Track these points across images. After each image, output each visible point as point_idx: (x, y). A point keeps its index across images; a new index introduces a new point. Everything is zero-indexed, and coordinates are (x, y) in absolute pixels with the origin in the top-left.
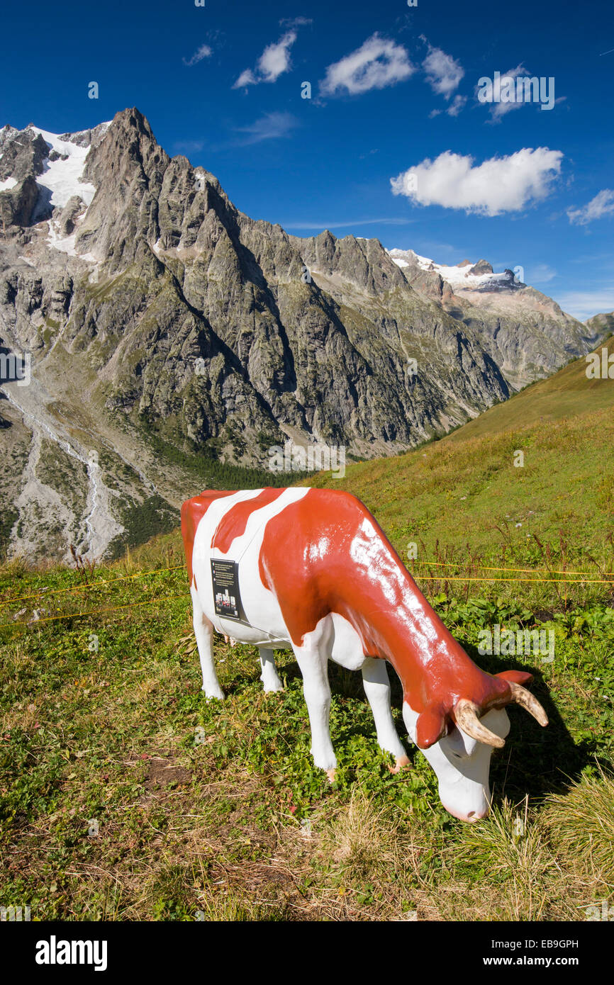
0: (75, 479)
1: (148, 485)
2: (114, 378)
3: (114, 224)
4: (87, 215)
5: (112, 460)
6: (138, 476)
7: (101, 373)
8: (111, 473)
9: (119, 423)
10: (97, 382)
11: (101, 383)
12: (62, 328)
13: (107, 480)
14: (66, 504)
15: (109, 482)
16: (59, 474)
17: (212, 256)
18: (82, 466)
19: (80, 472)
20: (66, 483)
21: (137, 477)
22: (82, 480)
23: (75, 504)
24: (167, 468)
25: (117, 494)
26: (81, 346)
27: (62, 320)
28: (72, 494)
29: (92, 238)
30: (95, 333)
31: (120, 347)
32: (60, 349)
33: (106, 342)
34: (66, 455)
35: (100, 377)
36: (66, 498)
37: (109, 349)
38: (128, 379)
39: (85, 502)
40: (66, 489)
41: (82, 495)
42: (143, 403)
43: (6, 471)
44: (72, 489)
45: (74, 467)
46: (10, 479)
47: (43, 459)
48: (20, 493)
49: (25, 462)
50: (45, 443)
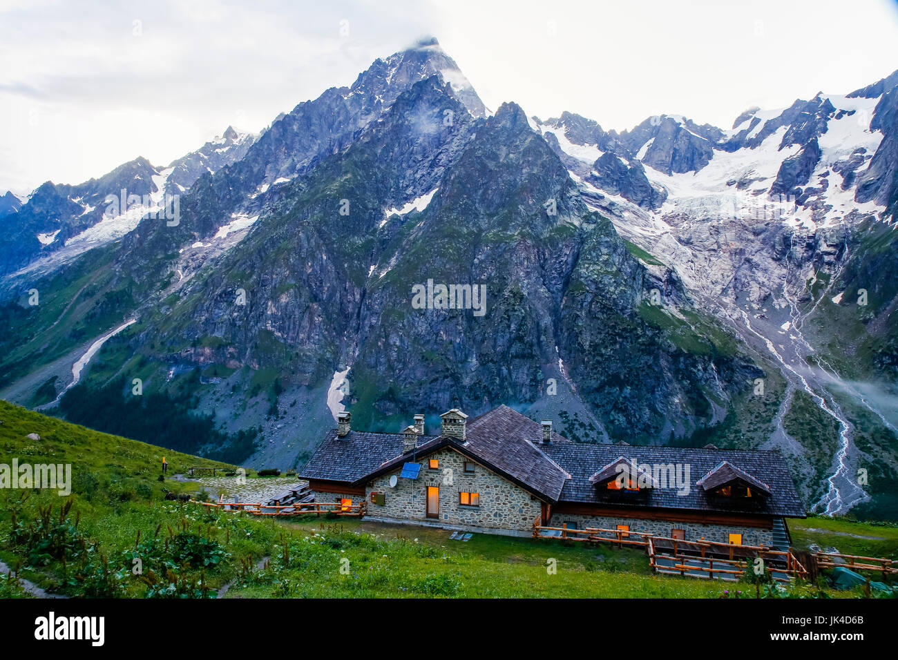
0: (824, 435)
2: (882, 333)
4: (871, 164)
5: (870, 421)
7: (870, 328)
8: (865, 435)
10: (863, 337)
11: (868, 337)
12: (832, 281)
13: (860, 441)
14: (809, 459)
15: (861, 444)
16: (807, 427)
18: (834, 423)
19: (831, 428)
20: (813, 437)
22: (831, 437)
23: (819, 461)
25: (871, 459)
27: (833, 272)
28: (818, 449)
29: (874, 188)
32: (827, 301)
33: (879, 294)
34: (819, 409)
35: (869, 331)
36: (810, 453)
39: (830, 460)
40: (811, 444)
41: (828, 452)
43: (756, 417)
44: (819, 444)
45: (825, 422)
46: (759, 425)
47: (793, 409)
48: (765, 439)
49: (775, 411)
50: (798, 394)
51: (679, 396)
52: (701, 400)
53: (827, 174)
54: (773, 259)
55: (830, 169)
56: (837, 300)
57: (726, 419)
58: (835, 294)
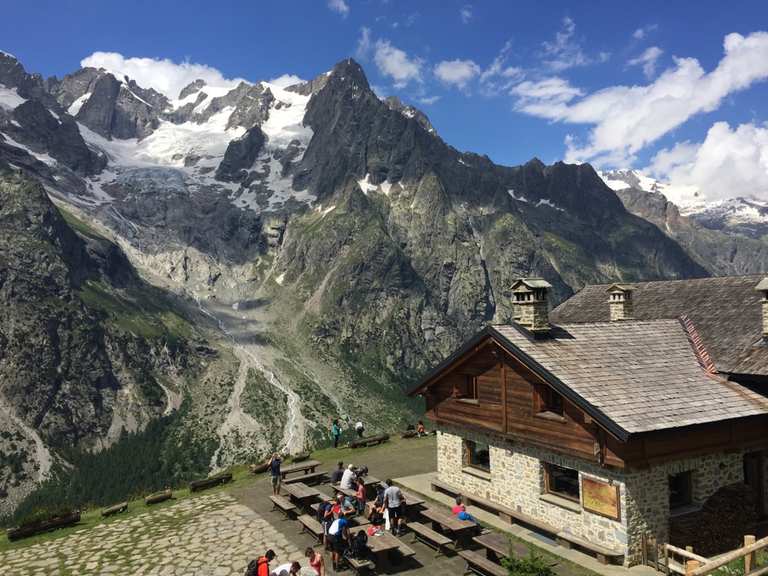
0: (276, 409)
1: (344, 417)
2: (317, 309)
3: (327, 164)
4: (305, 156)
5: (311, 391)
6: (334, 407)
7: (307, 305)
8: (309, 404)
9: (320, 353)
10: (302, 314)
11: (307, 314)
12: (275, 262)
13: (305, 410)
14: (264, 434)
15: (306, 413)
16: (260, 403)
17: (416, 190)
18: (282, 396)
19: (281, 401)
20: (267, 413)
21: (332, 408)
22: (282, 410)
23: (272, 434)
24: (364, 400)
25: (314, 425)
26: (290, 279)
27: (276, 254)
28: (271, 424)
29: (306, 178)
30: (304, 267)
31: (326, 279)
32: (272, 282)
33: (314, 274)
34: (269, 384)
35: (307, 308)
36: (264, 428)
37: (316, 281)
38: (332, 311)
39: (282, 432)
40: (265, 418)
41: (280, 424)
42: (345, 334)
43: (213, 399)
44: (272, 418)
45: (275, 396)
46: (215, 407)
47: (247, 388)
48: (223, 421)
49: (231, 391)
50: (250, 372)
51: (130, 386)
52: (154, 388)
53: (269, 160)
54: (222, 239)
55: (272, 156)
56: (280, 280)
57: (181, 406)
58: (278, 275)
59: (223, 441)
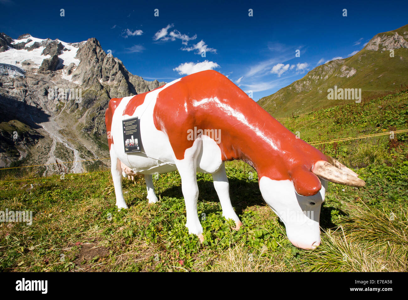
0: (69, 156)
1: (96, 157)
2: (84, 122)
3: (86, 72)
4: (77, 69)
5: (83, 149)
6: (93, 154)
7: (80, 120)
8: (82, 153)
9: (86, 137)
10: (78, 123)
11: (80, 123)
12: (65, 105)
13: (81, 156)
14: (65, 164)
15: (82, 156)
16: (63, 154)
17: (119, 85)
18: (71, 151)
19: (71, 153)
20: (65, 157)
21: (92, 155)
22: (71, 156)
23: (68, 164)
24: (103, 151)
25: (85, 160)
26: (73, 111)
27: (66, 102)
28: (67, 161)
29: (78, 77)
30: (78, 107)
31: (87, 112)
32: (64, 112)
33: (82, 110)
34: (66, 147)
35: (79, 121)
36: (65, 162)
37: (83, 112)
38: (90, 122)
39: (72, 163)
40: (65, 159)
41: (71, 161)
42: (95, 130)
43: (42, 153)
44: (68, 159)
45: (68, 152)
46: (43, 156)
47: (56, 149)
48: (47, 161)
49: (49, 150)
50: (57, 143)
52: (13, 150)
56: (68, 111)
57: (27, 156)
58: (67, 109)
59: (47, 168)
